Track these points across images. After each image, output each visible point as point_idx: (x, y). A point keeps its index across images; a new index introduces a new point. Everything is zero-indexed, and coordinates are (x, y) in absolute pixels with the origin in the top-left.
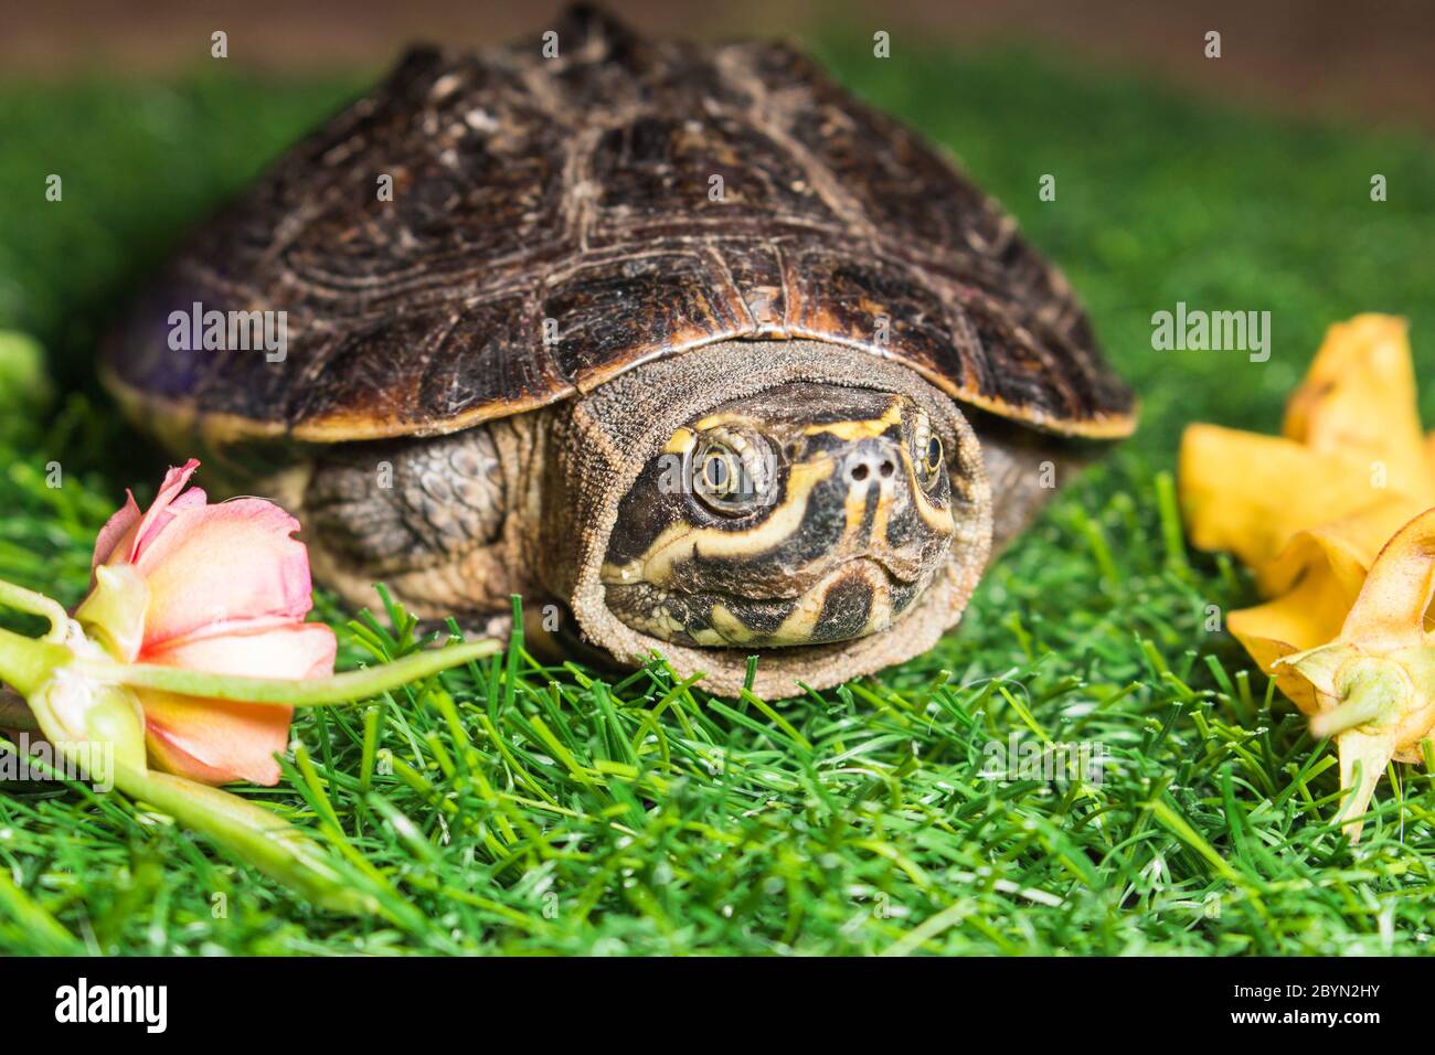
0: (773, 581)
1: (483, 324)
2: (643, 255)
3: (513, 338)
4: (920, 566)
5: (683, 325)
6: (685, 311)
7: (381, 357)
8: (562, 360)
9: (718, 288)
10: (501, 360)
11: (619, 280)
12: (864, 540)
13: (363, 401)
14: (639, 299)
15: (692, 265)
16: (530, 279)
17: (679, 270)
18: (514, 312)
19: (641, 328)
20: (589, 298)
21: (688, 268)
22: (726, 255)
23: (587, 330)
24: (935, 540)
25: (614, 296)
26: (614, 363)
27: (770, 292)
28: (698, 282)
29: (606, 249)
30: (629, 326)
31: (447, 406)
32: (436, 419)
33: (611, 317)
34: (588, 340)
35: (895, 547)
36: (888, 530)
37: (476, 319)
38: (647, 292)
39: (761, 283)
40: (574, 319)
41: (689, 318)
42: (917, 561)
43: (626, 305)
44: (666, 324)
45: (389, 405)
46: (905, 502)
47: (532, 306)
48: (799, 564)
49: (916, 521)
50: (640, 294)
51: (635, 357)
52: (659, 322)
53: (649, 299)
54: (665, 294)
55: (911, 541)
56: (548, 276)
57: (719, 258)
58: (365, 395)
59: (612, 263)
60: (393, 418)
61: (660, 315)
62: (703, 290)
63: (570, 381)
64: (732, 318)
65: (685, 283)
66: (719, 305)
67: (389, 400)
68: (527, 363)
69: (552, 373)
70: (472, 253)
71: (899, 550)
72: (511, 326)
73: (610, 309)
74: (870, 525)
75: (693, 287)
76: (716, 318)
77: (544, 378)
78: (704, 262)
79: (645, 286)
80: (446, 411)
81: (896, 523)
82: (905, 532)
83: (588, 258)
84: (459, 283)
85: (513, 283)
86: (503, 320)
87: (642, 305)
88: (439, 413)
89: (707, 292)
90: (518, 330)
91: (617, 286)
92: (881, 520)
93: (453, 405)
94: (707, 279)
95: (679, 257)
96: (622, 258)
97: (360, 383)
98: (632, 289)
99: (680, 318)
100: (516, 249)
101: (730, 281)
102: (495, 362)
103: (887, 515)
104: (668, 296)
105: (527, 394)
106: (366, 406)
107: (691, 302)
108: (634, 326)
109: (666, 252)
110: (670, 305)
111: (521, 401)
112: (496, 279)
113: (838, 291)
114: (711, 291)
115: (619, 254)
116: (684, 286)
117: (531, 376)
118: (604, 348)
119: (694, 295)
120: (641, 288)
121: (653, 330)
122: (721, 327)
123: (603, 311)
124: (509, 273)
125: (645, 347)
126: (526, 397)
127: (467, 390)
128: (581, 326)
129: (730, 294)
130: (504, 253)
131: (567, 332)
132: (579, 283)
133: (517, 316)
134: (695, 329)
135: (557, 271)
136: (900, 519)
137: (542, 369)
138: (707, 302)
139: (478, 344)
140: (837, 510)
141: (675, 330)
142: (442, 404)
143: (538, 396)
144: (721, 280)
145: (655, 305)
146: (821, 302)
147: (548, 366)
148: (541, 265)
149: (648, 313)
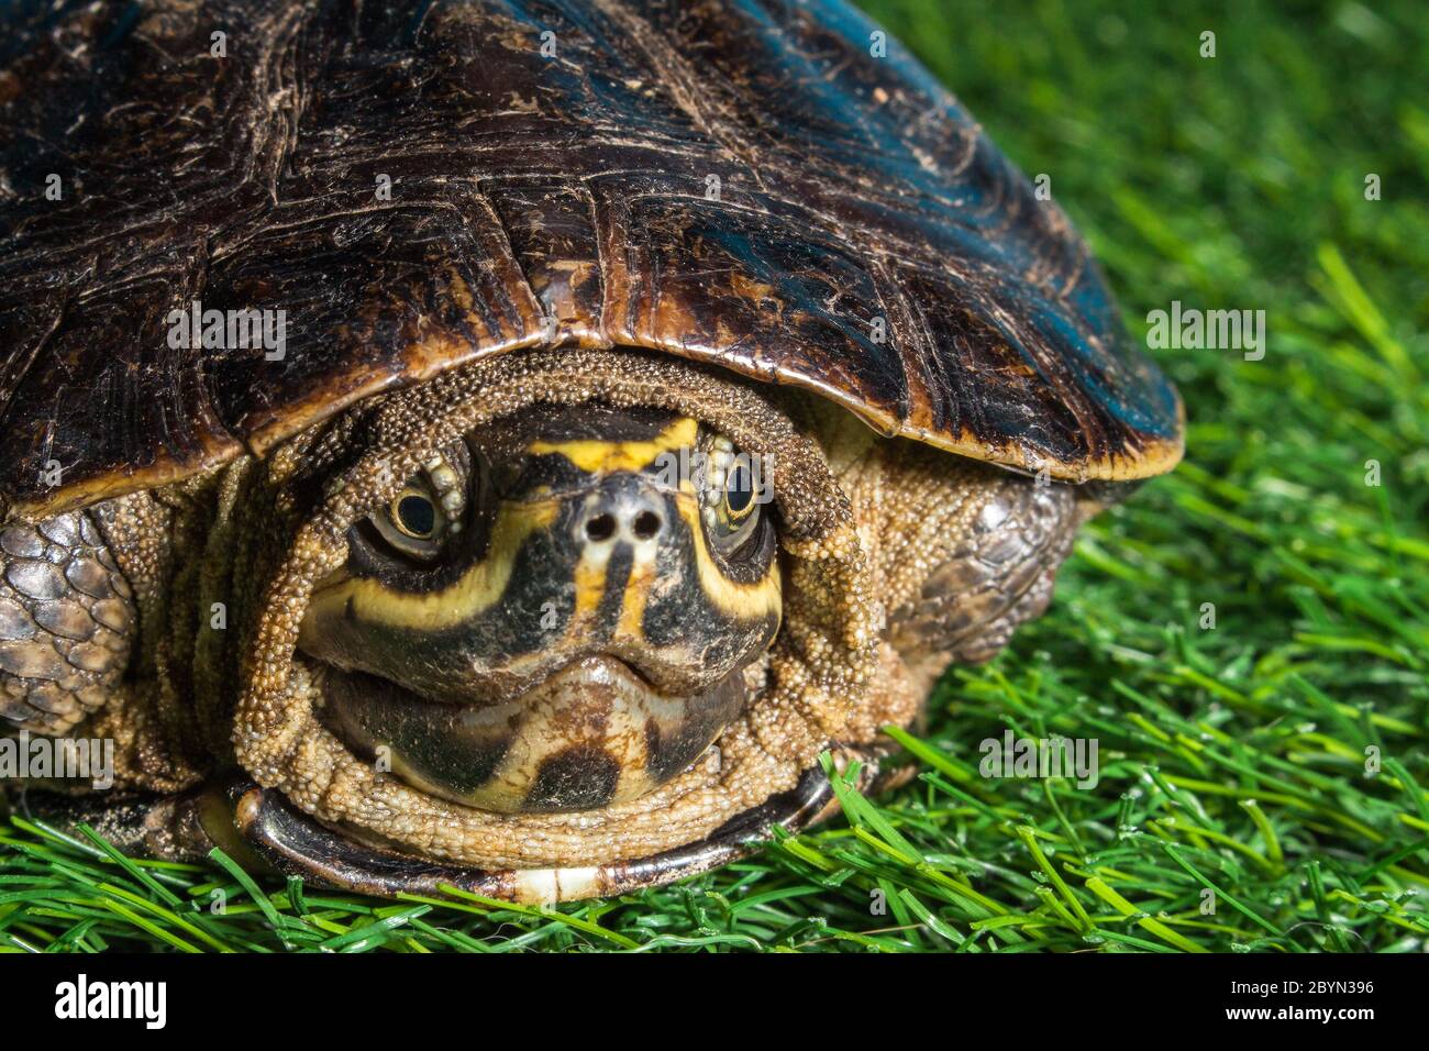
0: (457, 679)
1: (101, 334)
2: (367, 208)
3: (150, 357)
4: (701, 675)
5: (427, 331)
6: (430, 306)
8: (224, 395)
9: (489, 265)
10: (127, 395)
11: (325, 253)
12: (604, 632)
14: (356, 286)
15: (446, 226)
16: (183, 252)
17: (424, 234)
19: (355, 339)
20: (275, 286)
21: (438, 231)
22: (502, 208)
24: (730, 637)
25: (315, 280)
26: (310, 401)
27: (577, 268)
28: (454, 256)
29: (308, 200)
30: (335, 335)
31: (35, 477)
32: (17, 500)
35: (658, 646)
36: (646, 619)
37: (89, 325)
38: (370, 274)
39: (562, 254)
41: (437, 319)
42: (696, 668)
43: (333, 297)
44: (398, 331)
46: (676, 579)
48: (497, 659)
49: (695, 606)
50: (357, 278)
51: (345, 390)
52: (385, 328)
53: (372, 287)
54: (399, 276)
55: (687, 637)
57: (489, 210)
59: (315, 224)
61: (388, 315)
62: (462, 269)
63: (235, 433)
64: (512, 317)
65: (433, 257)
66: (488, 295)
68: (168, 401)
69: (207, 419)
71: (664, 651)
72: (145, 334)
73: (308, 303)
74: (615, 610)
75: (446, 263)
76: (484, 319)
77: (194, 427)
78: (465, 220)
79: (366, 264)
80: (34, 487)
81: (660, 609)
82: (675, 623)
83: (279, 215)
87: (360, 296)
88: (22, 489)
89: (469, 272)
90: (156, 342)
91: (323, 264)
92: (633, 604)
93: (45, 476)
94: (469, 249)
95: (426, 211)
96: (332, 215)
98: (345, 268)
99: (423, 320)
101: (507, 253)
102: (117, 398)
103: (642, 598)
104: (404, 280)
105: (168, 455)
107: (441, 291)
108: (345, 335)
109: (404, 204)
110: (407, 297)
111: (154, 468)
113: (694, 263)
114: (477, 270)
115: (330, 207)
116: (430, 262)
117: (173, 425)
118: (293, 373)
119: (447, 278)
120: (359, 267)
121: (376, 341)
122: (494, 333)
123: (295, 308)
124: (151, 243)
125: (362, 371)
126: (163, 462)
127: (68, 446)
129: (504, 274)
132: (258, 260)
134: (449, 338)
135: (225, 237)
136: (667, 604)
137: (192, 411)
138: (468, 290)
139: (90, 367)
140: (561, 584)
141: (412, 341)
142: (27, 474)
143: (183, 459)
144: (492, 251)
145: (382, 296)
146: (663, 284)
147: (202, 404)
148: (202, 229)
149: (368, 312)
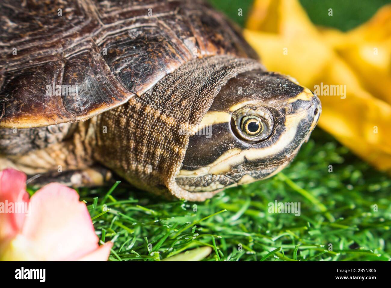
0: (282, 161)
1: (80, 68)
2: (133, 26)
3: (96, 73)
5: (169, 60)
6: (168, 54)
7: (35, 87)
8: (124, 82)
9: (174, 41)
10: (95, 85)
11: (130, 41)
13: (36, 109)
14: (146, 49)
15: (158, 31)
16: (87, 42)
17: (154, 34)
18: (90, 60)
19: (154, 65)
20: (121, 51)
22: (169, 24)
23: (129, 66)
25: (132, 48)
26: (150, 82)
27: (193, 39)
28: (165, 39)
29: (113, 25)
30: (149, 64)
31: (80, 109)
32: (78, 116)
33: (137, 60)
34: (133, 72)
37: (75, 66)
38: (147, 46)
39: (188, 36)
40: (120, 62)
41: (170, 57)
43: (142, 53)
44: (163, 61)
45: (51, 111)
47: (97, 57)
48: (292, 152)
50: (144, 47)
52: (160, 61)
53: (150, 50)
54: (155, 46)
56: (95, 40)
57: (165, 25)
58: (35, 107)
59: (121, 32)
60: (56, 117)
62: (169, 42)
63: (132, 92)
64: (184, 54)
65: (161, 40)
66: (178, 48)
67: (49, 108)
68: (108, 85)
69: (122, 88)
70: (50, 30)
72: (92, 67)
73: (134, 55)
75: (164, 42)
76: (180, 55)
77: (119, 91)
78: (161, 28)
79: (145, 44)
80: (81, 112)
83: (109, 29)
84: (53, 46)
85: (81, 45)
86: (87, 64)
87: (149, 53)
88: (77, 113)
90: (96, 69)
91: (131, 44)
93: (82, 108)
94: (167, 37)
95: (150, 27)
96: (125, 28)
97: (30, 101)
98: (139, 45)
99: (167, 57)
100: (71, 27)
101: (176, 36)
102: (92, 86)
104: (157, 47)
106: (39, 112)
107: (167, 49)
108: (151, 64)
109: (142, 25)
110: (161, 52)
111: (114, 104)
112: (70, 44)
113: (208, 32)
114: (172, 42)
115: (121, 26)
116: (162, 42)
117: (113, 91)
118: (142, 75)
119: (167, 45)
120: (142, 44)
121: (160, 65)
122: (182, 58)
123: (132, 56)
124: (76, 40)
125: (160, 73)
126: (116, 102)
127: (85, 99)
128: (125, 65)
129: (179, 43)
130: (67, 29)
131: (120, 68)
132: (112, 43)
133: (93, 63)
134: (174, 61)
138: (173, 48)
139: (81, 77)
141: (167, 63)
142: (77, 108)
143: (121, 100)
144: (173, 37)
145: (154, 52)
146: (208, 39)
147: (119, 85)
148: (87, 35)
149: (153, 57)
